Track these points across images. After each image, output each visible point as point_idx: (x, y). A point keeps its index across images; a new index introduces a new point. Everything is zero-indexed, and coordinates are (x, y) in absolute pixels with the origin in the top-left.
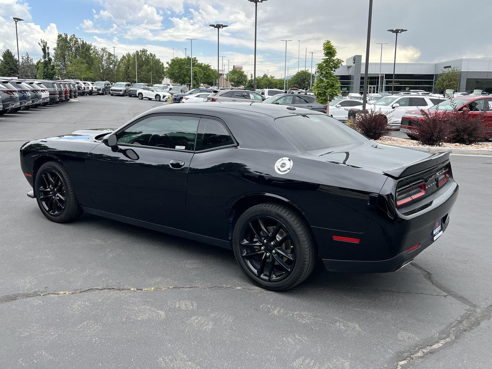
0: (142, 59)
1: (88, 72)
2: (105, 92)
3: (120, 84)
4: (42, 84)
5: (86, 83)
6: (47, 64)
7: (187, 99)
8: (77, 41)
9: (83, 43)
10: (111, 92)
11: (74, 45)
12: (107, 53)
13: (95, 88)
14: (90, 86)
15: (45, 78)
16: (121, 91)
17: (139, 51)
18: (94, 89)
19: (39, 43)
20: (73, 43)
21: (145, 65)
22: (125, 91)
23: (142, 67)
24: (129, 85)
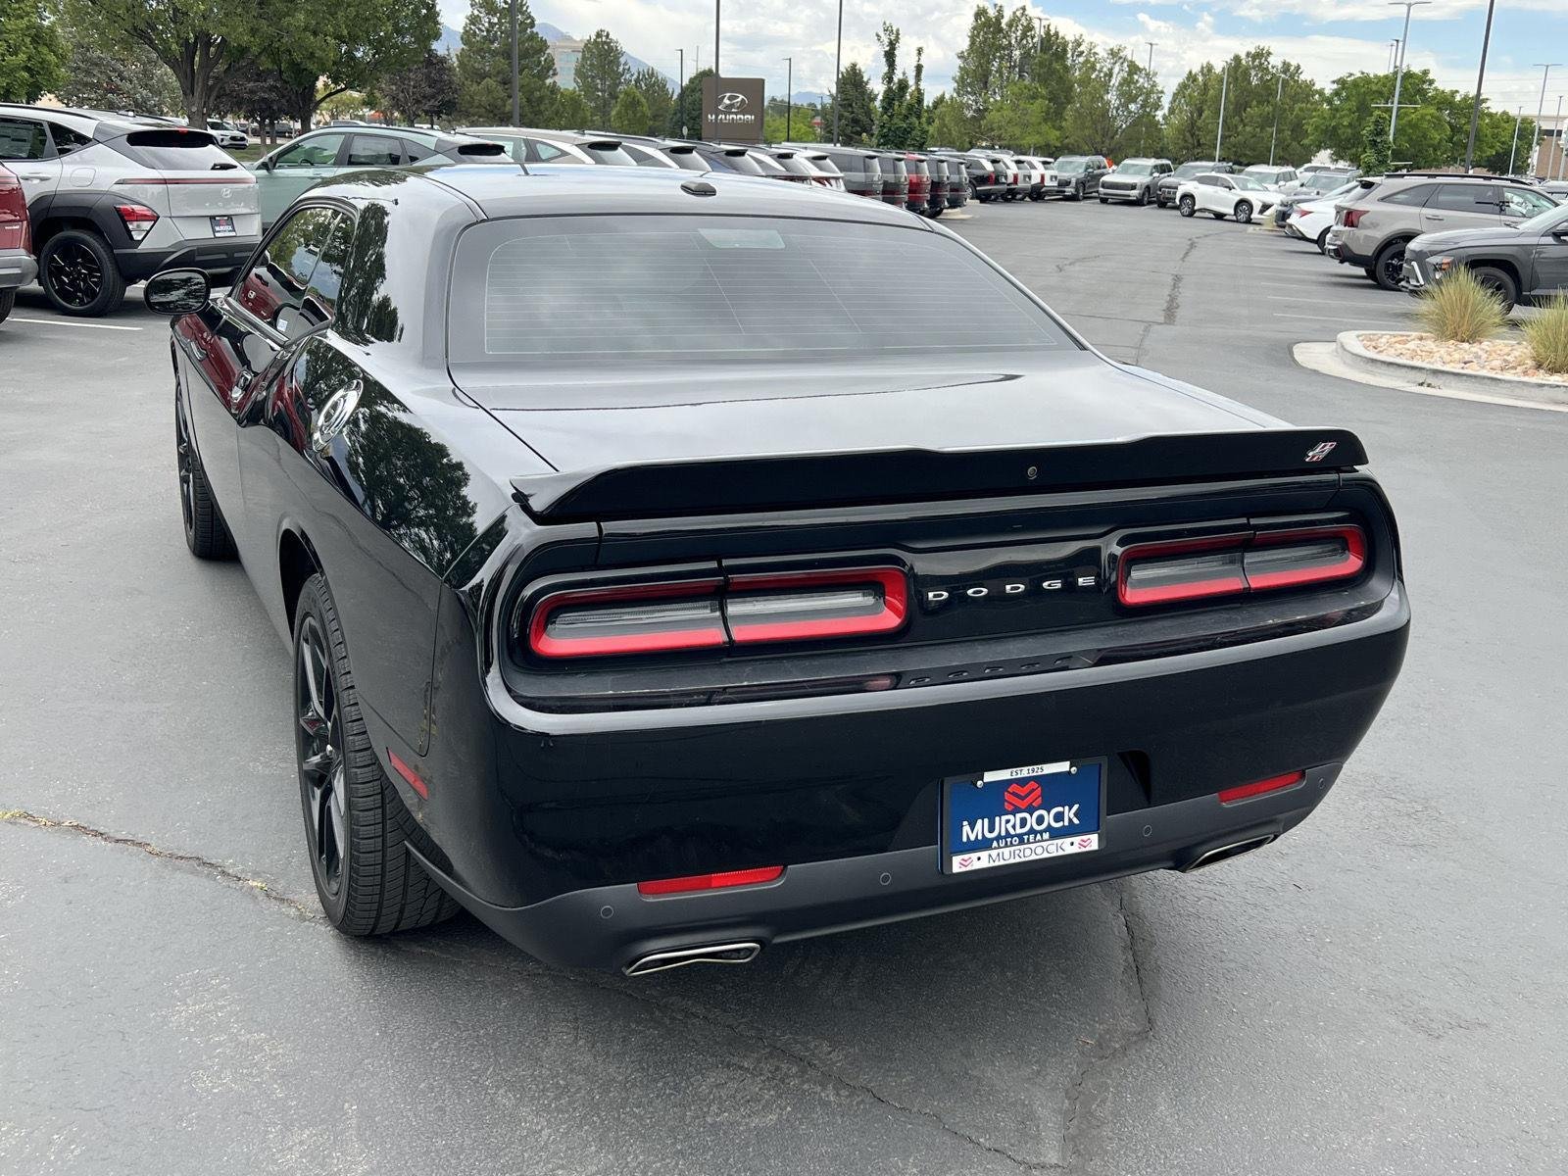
0: (1250, 83)
1: (1045, 128)
2: (1085, 190)
3: (1133, 165)
4: (828, 160)
5: (1022, 162)
6: (893, 100)
7: (1305, 213)
8: (1029, 28)
9: (1048, 33)
10: (1101, 189)
11: (1022, 40)
12: (1125, 64)
13: (1052, 177)
14: (1038, 171)
15: (882, 144)
16: (1133, 187)
17: (1243, 56)
18: (1048, 182)
19: (878, 35)
20: (1019, 34)
21: (1255, 103)
22: (1148, 187)
23: (1245, 110)
24: (1163, 169)
